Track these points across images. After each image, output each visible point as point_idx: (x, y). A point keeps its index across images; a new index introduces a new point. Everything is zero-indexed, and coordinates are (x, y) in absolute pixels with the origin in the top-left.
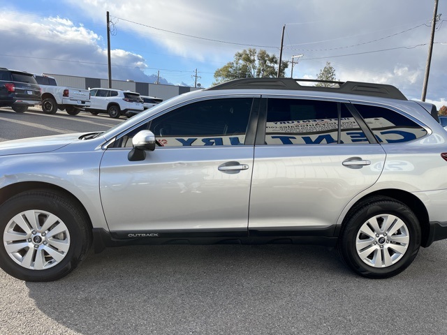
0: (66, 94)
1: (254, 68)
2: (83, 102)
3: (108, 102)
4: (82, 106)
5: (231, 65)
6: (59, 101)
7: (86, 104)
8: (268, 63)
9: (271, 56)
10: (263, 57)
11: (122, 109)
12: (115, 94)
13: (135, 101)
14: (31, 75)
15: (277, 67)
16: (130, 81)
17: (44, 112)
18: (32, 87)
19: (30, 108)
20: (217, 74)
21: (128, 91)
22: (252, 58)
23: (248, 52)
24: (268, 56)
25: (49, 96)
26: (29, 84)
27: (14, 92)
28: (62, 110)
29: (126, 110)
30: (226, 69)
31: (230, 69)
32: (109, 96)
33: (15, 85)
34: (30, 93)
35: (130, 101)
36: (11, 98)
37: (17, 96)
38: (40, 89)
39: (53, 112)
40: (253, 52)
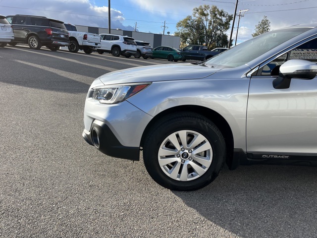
0: (85, 37)
1: (207, 20)
2: (96, 44)
3: (112, 44)
4: (95, 47)
5: (189, 18)
6: (80, 43)
7: (98, 45)
8: (218, 16)
9: (220, 10)
10: (214, 12)
11: (122, 50)
12: (117, 38)
13: (132, 44)
14: (62, 23)
15: (224, 19)
16: (119, 30)
17: (70, 51)
18: (64, 32)
19: (60, 48)
20: (179, 25)
21: (126, 36)
22: (205, 12)
23: (203, 7)
24: (218, 10)
25: (73, 39)
26: (62, 30)
27: (52, 35)
28: (81, 50)
29: (125, 50)
30: (185, 21)
31: (188, 21)
32: (112, 40)
33: (53, 30)
34: (62, 36)
35: (128, 44)
36: (50, 40)
37: (54, 38)
38: (68, 33)
39: (76, 51)
40: (207, 7)
